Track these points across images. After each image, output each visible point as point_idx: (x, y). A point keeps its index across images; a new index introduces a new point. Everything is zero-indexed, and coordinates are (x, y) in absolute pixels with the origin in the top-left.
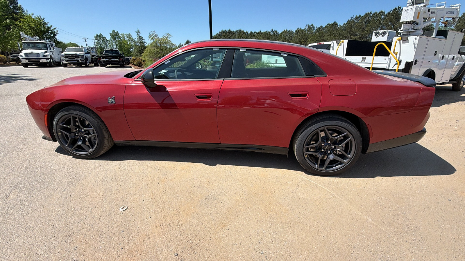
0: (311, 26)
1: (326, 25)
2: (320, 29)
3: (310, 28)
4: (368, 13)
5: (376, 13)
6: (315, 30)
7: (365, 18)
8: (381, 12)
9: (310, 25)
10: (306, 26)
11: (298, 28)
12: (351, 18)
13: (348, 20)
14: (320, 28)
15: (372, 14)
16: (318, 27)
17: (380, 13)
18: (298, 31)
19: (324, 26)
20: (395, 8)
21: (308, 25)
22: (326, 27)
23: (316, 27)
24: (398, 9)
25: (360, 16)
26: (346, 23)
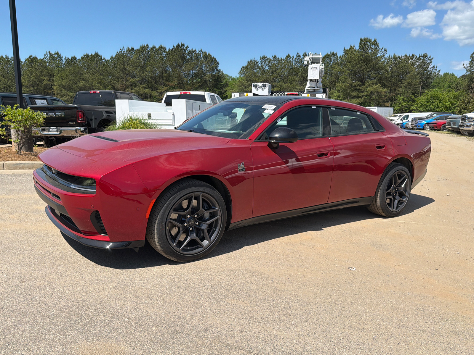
0: (55, 54)
1: (83, 56)
2: (71, 61)
3: (55, 57)
4: (144, 46)
5: (154, 47)
6: (64, 62)
7: (141, 52)
8: (161, 47)
9: (53, 53)
10: (47, 53)
11: (31, 56)
12: (121, 49)
13: (117, 53)
14: (72, 59)
15: (149, 48)
16: (68, 58)
17: (161, 49)
18: (32, 60)
19: (79, 57)
20: (178, 45)
21: (49, 52)
22: (82, 58)
23: (64, 57)
24: (182, 47)
25: (133, 49)
26: (114, 56)
